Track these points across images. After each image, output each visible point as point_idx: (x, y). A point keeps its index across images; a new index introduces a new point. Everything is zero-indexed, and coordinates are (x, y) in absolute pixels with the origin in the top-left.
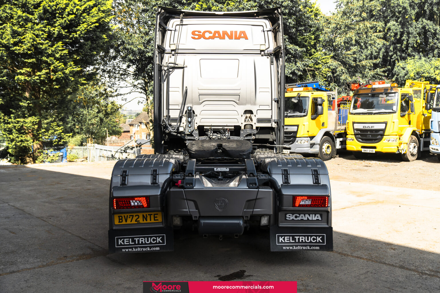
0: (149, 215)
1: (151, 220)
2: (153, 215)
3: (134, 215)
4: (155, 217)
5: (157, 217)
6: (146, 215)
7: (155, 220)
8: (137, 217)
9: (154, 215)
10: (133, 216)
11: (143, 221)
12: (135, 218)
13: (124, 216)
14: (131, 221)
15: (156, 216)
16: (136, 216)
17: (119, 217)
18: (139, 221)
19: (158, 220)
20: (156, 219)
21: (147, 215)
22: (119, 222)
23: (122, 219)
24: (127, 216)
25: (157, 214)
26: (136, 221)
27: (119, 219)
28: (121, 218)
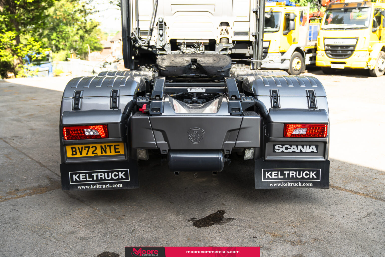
0: (108, 146)
1: (111, 152)
2: (113, 146)
3: (91, 146)
4: (115, 149)
5: (118, 149)
6: (105, 146)
7: (116, 152)
8: (94, 148)
9: (115, 146)
10: (89, 147)
11: (102, 153)
12: (91, 150)
13: (79, 148)
14: (87, 154)
15: (117, 147)
16: (92, 147)
17: (72, 148)
18: (97, 153)
19: (119, 152)
20: (117, 150)
21: (107, 147)
22: (73, 154)
23: (76, 151)
24: (82, 148)
25: (119, 145)
26: (93, 153)
27: (73, 151)
28: (74, 150)
